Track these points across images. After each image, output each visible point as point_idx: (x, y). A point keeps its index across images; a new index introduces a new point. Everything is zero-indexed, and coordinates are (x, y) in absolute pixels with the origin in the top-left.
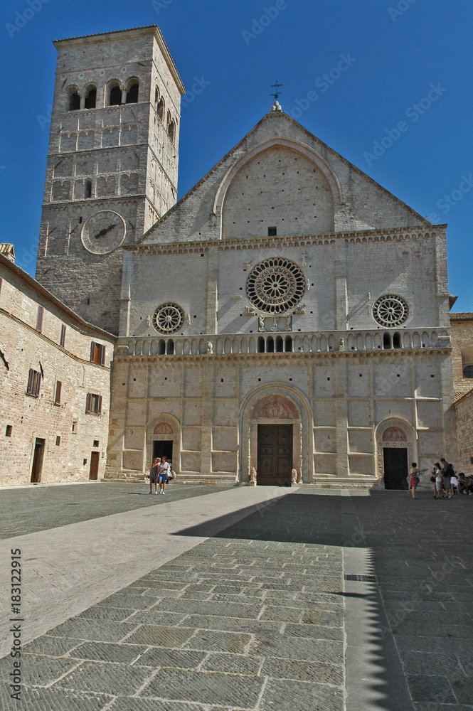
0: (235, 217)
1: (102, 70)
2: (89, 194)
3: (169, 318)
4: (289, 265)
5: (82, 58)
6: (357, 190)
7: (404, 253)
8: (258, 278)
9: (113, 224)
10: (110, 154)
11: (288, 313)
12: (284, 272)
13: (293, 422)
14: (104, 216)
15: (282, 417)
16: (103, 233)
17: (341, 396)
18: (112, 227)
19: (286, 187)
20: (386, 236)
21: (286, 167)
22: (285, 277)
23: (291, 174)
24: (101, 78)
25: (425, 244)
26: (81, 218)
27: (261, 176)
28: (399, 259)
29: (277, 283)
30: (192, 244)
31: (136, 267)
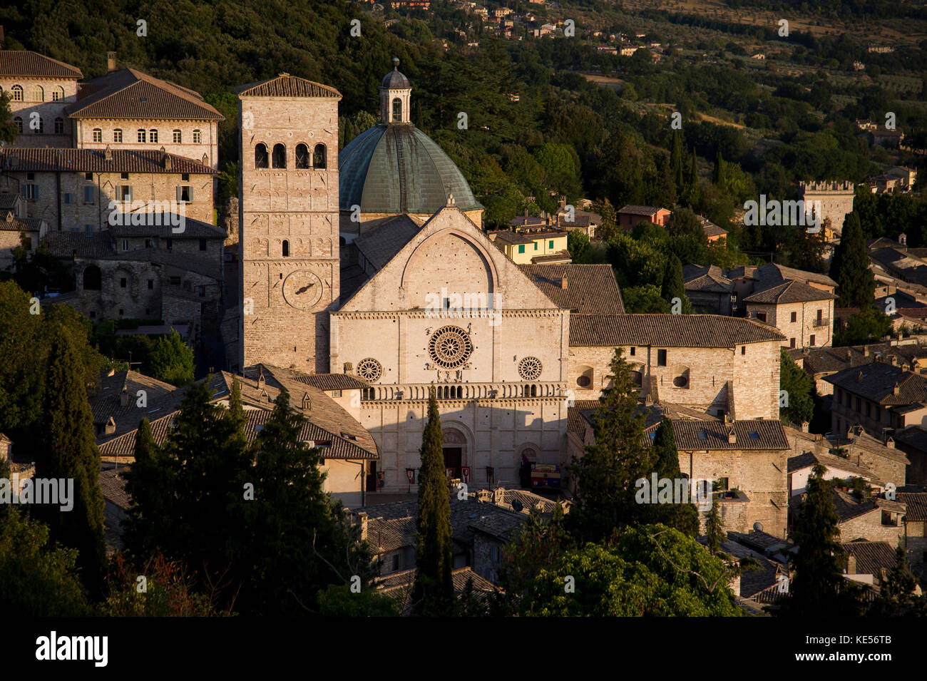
0: (417, 288)
1: (291, 131)
2: (286, 252)
3: (369, 371)
4: (460, 332)
5: (268, 115)
6: (511, 276)
7: (541, 327)
8: (438, 340)
9: (312, 283)
10: (303, 216)
11: (460, 368)
12: (457, 337)
13: (462, 446)
14: (302, 274)
15: (455, 442)
16: (303, 290)
17: (496, 428)
18: (311, 285)
19: (457, 266)
20: (529, 314)
21: (457, 249)
22: (457, 340)
23: (461, 255)
24: (289, 139)
25: (555, 321)
26: (281, 275)
27: (438, 255)
28: (537, 331)
29: (451, 345)
30: (387, 312)
31: (341, 328)
